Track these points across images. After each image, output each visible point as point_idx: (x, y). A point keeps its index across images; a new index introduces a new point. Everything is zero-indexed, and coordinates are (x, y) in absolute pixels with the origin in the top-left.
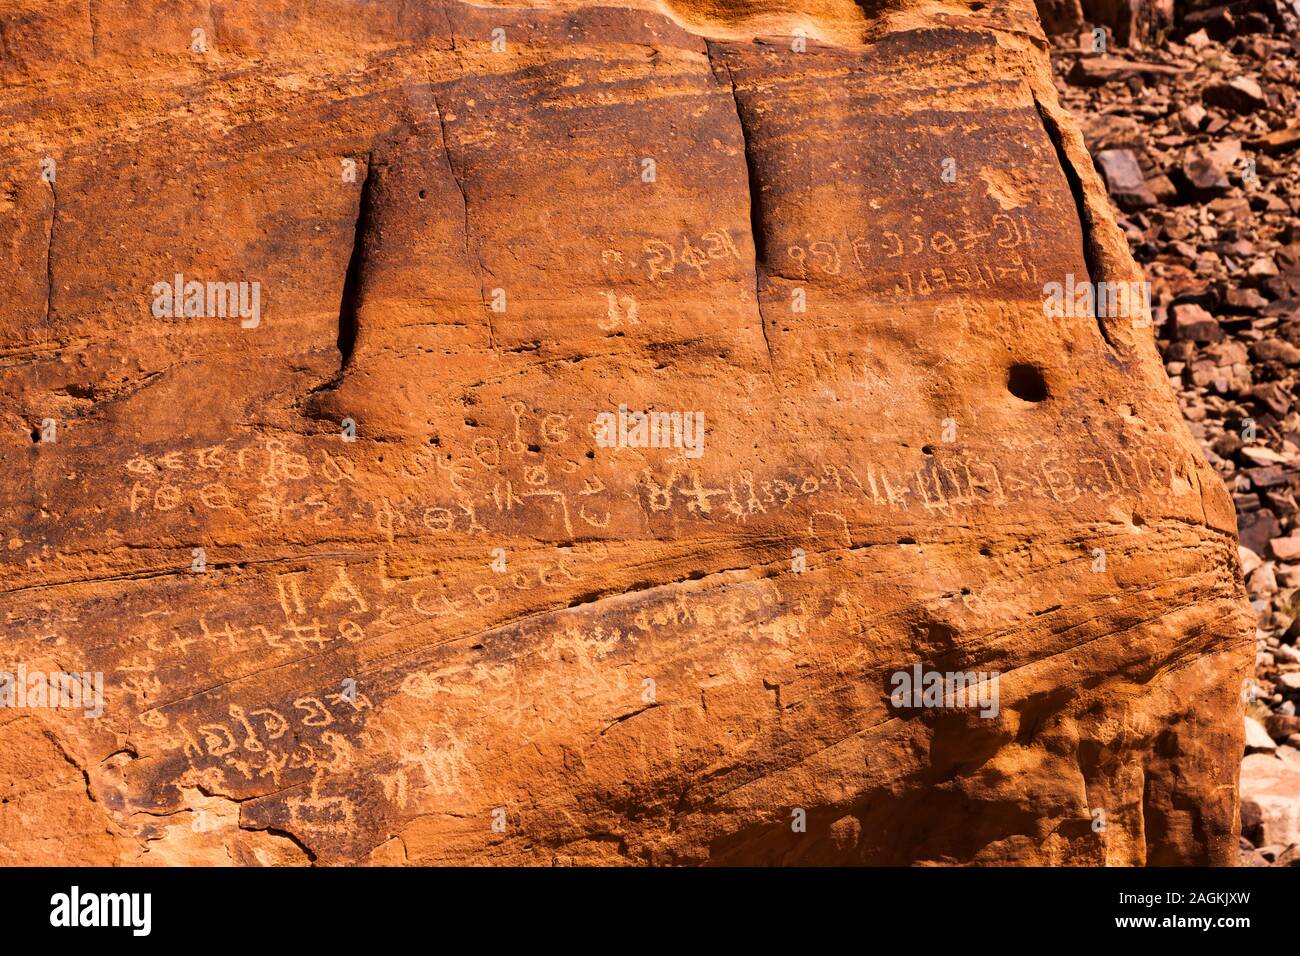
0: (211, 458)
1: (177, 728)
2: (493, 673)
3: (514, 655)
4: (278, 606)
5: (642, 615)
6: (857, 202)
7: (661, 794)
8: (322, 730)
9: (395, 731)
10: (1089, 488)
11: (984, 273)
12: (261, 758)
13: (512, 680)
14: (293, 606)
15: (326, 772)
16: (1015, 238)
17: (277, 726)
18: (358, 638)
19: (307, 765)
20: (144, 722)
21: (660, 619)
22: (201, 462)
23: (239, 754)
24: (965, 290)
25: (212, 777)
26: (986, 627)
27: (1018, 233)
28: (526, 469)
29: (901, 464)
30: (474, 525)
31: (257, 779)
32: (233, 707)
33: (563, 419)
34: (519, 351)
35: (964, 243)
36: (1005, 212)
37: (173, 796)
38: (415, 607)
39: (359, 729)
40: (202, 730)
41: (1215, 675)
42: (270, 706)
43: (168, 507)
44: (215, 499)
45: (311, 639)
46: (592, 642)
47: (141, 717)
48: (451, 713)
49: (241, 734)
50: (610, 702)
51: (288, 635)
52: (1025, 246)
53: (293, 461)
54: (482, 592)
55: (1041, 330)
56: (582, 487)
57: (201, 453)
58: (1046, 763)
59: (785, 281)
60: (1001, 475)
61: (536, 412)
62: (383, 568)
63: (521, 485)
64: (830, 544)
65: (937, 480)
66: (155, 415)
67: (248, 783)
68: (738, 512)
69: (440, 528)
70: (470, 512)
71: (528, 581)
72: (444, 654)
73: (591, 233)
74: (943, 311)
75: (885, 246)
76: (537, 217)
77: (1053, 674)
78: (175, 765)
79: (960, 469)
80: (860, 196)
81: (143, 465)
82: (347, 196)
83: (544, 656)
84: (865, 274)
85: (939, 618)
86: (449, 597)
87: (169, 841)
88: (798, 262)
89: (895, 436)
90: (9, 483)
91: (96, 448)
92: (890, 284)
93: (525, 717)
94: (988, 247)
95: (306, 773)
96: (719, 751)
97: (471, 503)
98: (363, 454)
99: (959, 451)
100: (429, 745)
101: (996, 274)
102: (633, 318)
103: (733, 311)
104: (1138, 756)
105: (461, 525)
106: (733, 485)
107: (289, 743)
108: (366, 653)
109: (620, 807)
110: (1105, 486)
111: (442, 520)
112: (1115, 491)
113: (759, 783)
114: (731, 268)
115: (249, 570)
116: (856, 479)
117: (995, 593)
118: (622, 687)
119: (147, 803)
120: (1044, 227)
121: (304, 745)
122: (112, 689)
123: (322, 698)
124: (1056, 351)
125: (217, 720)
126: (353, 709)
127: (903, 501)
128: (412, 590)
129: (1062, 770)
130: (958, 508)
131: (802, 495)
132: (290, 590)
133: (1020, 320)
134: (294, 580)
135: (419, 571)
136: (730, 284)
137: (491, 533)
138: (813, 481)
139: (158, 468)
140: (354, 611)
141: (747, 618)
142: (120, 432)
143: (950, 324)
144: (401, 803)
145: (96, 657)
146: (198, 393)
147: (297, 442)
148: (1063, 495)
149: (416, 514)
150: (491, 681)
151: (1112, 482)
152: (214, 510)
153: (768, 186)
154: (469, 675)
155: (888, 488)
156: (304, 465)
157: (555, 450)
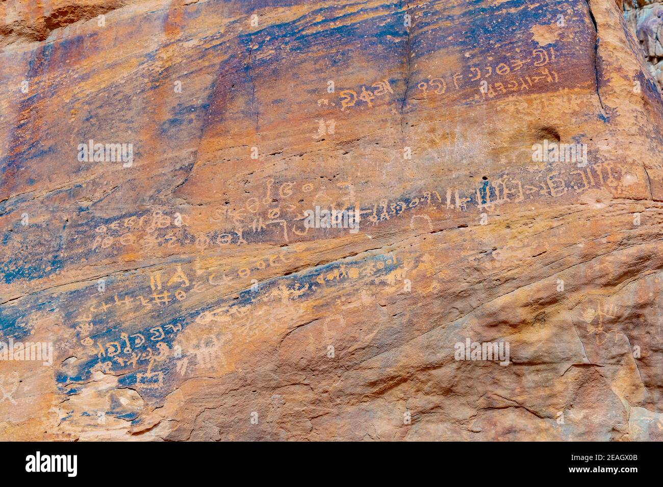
0: (130, 222)
1: (97, 345)
2: (240, 310)
3: (253, 300)
4: (149, 287)
5: (321, 276)
6: (458, 55)
7: (326, 362)
8: (157, 342)
9: (188, 339)
10: (573, 187)
11: (526, 82)
12: (129, 356)
13: (248, 313)
14: (156, 286)
15: (155, 361)
16: (545, 60)
17: (140, 341)
18: (183, 298)
19: (147, 358)
20: (83, 344)
22: (126, 225)
23: (122, 354)
24: (514, 92)
25: (107, 365)
26: (502, 266)
27: (547, 57)
28: (270, 211)
29: (469, 186)
30: (241, 240)
32: (123, 334)
33: (291, 185)
34: (274, 154)
35: (514, 67)
36: (541, 47)
37: (89, 375)
38: (211, 282)
39: (173, 340)
40: (108, 345)
42: (140, 332)
43: (107, 246)
44: (126, 240)
45: (163, 300)
46: (292, 291)
47: (82, 341)
48: (216, 330)
49: (123, 345)
50: (292, 319)
51: (152, 299)
52: (550, 64)
53: (164, 219)
54: (242, 272)
55: (559, 107)
56: (296, 216)
57: (126, 220)
58: (556, 335)
59: (415, 102)
60: (522, 186)
61: (278, 183)
62: (198, 264)
63: (265, 218)
64: (421, 231)
65: (487, 192)
66: (113, 205)
67: (122, 368)
68: (375, 220)
69: (224, 244)
70: (240, 234)
71: (264, 264)
72: (219, 303)
73: (314, 91)
74: (500, 104)
75: (470, 76)
76: (286, 89)
77: (546, 288)
78: (93, 362)
79: (501, 185)
80: (460, 51)
81: (103, 228)
82: (207, 92)
83: (265, 299)
84: (459, 91)
85: (475, 264)
86: (226, 275)
87: (81, 395)
88: (422, 91)
89: (467, 173)
90: (53, 243)
91: (87, 224)
92: (472, 94)
93: (250, 329)
94: (528, 67)
95: (147, 362)
96: (355, 340)
97: (241, 230)
98: (194, 213)
99: (502, 176)
100: (203, 345)
101: (533, 81)
102: (332, 131)
103: (385, 121)
104: (617, 328)
105: (234, 241)
106: (376, 207)
107: (144, 348)
108: (185, 305)
109: (304, 369)
110: (581, 185)
111: (225, 239)
112: (587, 187)
113: (386, 355)
114: (387, 99)
115: (139, 272)
116: (439, 197)
117: (511, 248)
118: (301, 311)
119: (77, 379)
120: (564, 52)
121: (148, 349)
122: (72, 330)
123: (163, 327)
124: (568, 117)
125: (115, 340)
126: (173, 331)
127: (465, 205)
128: (210, 274)
129: (566, 337)
130: (496, 205)
131: (408, 209)
132: (156, 279)
133: (546, 103)
134: (158, 274)
135: (214, 265)
136: (386, 107)
137: (248, 243)
138: (417, 200)
139: (108, 229)
140: (183, 286)
141: (376, 273)
142: (98, 214)
143: (503, 110)
144: (183, 373)
145: (69, 316)
146: (131, 193)
147: (168, 210)
148: (557, 192)
149: (214, 237)
150: (237, 313)
151: (585, 183)
152: (125, 246)
153: (414, 55)
154: (228, 311)
155: (457, 200)
156: (168, 221)
157: (285, 200)
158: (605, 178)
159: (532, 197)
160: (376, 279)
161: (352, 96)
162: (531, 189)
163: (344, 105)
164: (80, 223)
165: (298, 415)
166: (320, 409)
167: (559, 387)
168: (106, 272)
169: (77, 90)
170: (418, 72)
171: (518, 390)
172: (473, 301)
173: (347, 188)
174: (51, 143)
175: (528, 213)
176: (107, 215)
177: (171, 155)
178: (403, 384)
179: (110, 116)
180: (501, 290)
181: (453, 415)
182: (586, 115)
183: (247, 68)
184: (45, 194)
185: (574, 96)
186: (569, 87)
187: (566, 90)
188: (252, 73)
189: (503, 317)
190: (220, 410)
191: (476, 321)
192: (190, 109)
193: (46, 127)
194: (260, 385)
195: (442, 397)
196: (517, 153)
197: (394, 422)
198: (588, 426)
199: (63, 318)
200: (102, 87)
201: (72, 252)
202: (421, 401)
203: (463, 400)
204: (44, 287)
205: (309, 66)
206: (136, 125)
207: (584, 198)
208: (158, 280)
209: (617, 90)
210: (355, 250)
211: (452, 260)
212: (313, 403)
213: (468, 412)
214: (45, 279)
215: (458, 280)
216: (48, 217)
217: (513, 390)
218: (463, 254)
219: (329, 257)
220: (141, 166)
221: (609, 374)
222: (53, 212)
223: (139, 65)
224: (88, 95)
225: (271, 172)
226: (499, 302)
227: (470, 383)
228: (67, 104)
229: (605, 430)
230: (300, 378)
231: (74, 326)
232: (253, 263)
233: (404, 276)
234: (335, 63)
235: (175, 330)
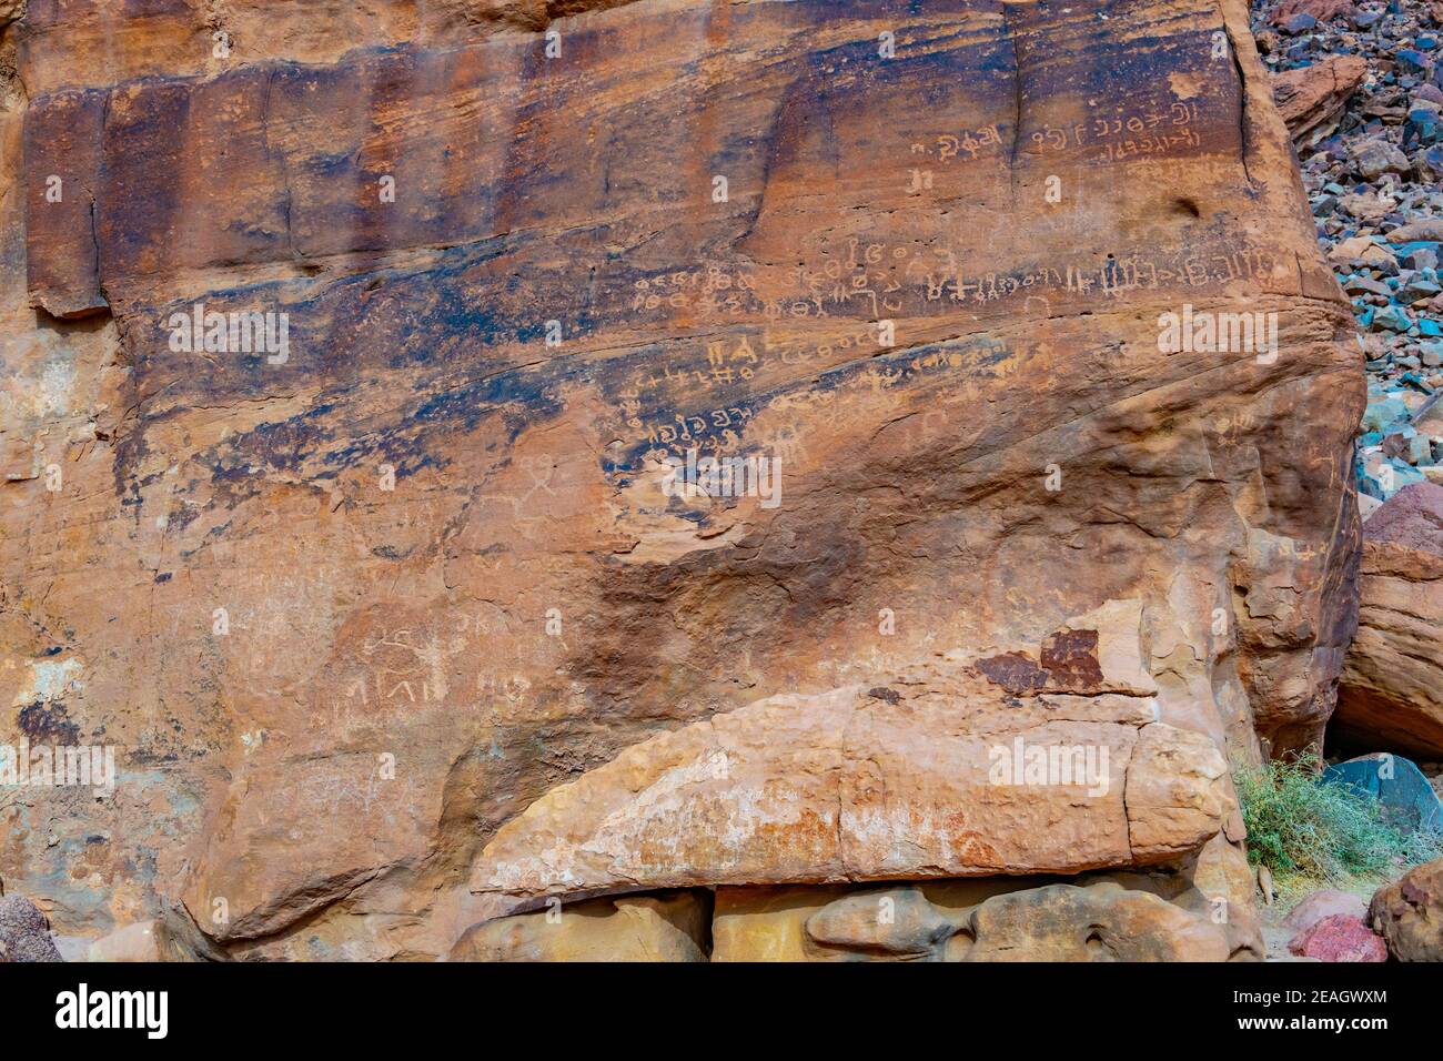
0: (679, 278)
1: (647, 428)
2: (822, 396)
3: (837, 386)
4: (708, 360)
5: (917, 361)
6: (1082, 102)
7: (922, 463)
8: (723, 428)
9: (762, 428)
10: (1216, 276)
11: (1162, 142)
12: (688, 443)
13: (832, 400)
14: (716, 360)
16: (1185, 118)
17: (700, 426)
18: (750, 377)
19: (712, 447)
20: (629, 425)
21: (928, 363)
22: (674, 281)
23: (679, 441)
24: (1147, 153)
25: (662, 453)
26: (1131, 364)
27: (1188, 114)
28: (855, 278)
29: (1092, 264)
32: (678, 416)
33: (880, 247)
34: (858, 208)
35: (1149, 124)
36: (1181, 101)
37: (640, 464)
38: (784, 359)
39: (742, 428)
40: (660, 429)
41: (1313, 389)
42: (699, 415)
43: (653, 307)
44: (677, 302)
45: (725, 378)
46: (884, 377)
47: (628, 422)
48: (795, 418)
49: (680, 430)
50: (886, 412)
51: (713, 376)
52: (1191, 122)
53: (723, 278)
54: (822, 350)
55: (1199, 176)
56: (887, 287)
57: (674, 276)
58: (1182, 445)
59: (1028, 156)
60: (1156, 270)
61: (863, 244)
62: (767, 337)
63: (850, 287)
64: (1037, 316)
65: (1115, 275)
66: (654, 255)
67: (680, 457)
68: (981, 298)
69: (800, 314)
71: (849, 343)
72: (796, 386)
73: (906, 134)
74: (1131, 168)
75: (1096, 129)
76: (873, 127)
77: (1179, 392)
78: (644, 447)
79: (1130, 267)
80: (1084, 98)
81: (643, 284)
82: (769, 123)
83: (853, 386)
84: (1081, 147)
85: (1102, 360)
86: (803, 353)
87: (634, 488)
88: (1037, 143)
89: (1090, 248)
90: (578, 296)
91: (621, 276)
92: (1097, 153)
93: (836, 421)
94: (1165, 126)
95: (711, 452)
96: (957, 439)
97: (820, 299)
98: (761, 273)
99: (1131, 256)
100: (779, 436)
101: (1171, 142)
102: (929, 185)
103: (992, 177)
104: (1250, 441)
105: (812, 312)
106: (981, 282)
107: (706, 435)
108: (754, 386)
109: (896, 471)
110: (1226, 274)
111: (801, 309)
112: (1232, 277)
113: (987, 457)
114: (995, 150)
115: (694, 341)
116: (1058, 276)
117: (1142, 343)
118: (897, 403)
119: (626, 467)
120: (1208, 109)
121: (712, 437)
122: (615, 407)
123: (727, 411)
124: (1209, 188)
125: (669, 423)
126: (741, 417)
127: (1089, 288)
128: (783, 349)
129: (1194, 449)
130: (1125, 291)
131: (1022, 288)
132: (715, 351)
133: (1185, 170)
134: (718, 346)
135: (787, 339)
136: (993, 159)
137: (830, 316)
138: (1031, 278)
139: (651, 285)
140: (749, 362)
141: (981, 362)
142: (635, 265)
143: (1135, 176)
145: (609, 390)
146: (677, 242)
147: (726, 267)
148: (1196, 281)
149: (787, 306)
150: (819, 400)
151: (1231, 272)
152: (676, 308)
153: (1026, 96)
154: (808, 397)
155: (1080, 281)
156: (728, 281)
157: (873, 266)
158: (1254, 268)
159: (1167, 284)
160: (983, 369)
161: (953, 143)
162: (1166, 275)
163: (944, 154)
164: (611, 273)
165: (883, 521)
166: (908, 516)
167: (1178, 504)
168: (653, 339)
169: (593, 102)
170: (1032, 119)
171: (1130, 504)
172: (1093, 402)
173: (947, 256)
174: (564, 167)
175: (1163, 303)
176: (648, 266)
178: (1003, 491)
179: (644, 141)
180: (1128, 391)
181: (1052, 528)
182: (1230, 188)
183: (823, 97)
184: (559, 232)
185: (1216, 164)
186: (1211, 153)
187: (1208, 156)
188: (828, 104)
189: (1127, 422)
190: (798, 514)
191: (1094, 424)
192: (748, 141)
193: (555, 147)
194: (845, 487)
195: (1044, 508)
196: (1149, 228)
197: (987, 534)
198: (1204, 548)
199: (602, 392)
200: (628, 101)
201: (606, 310)
202: (1018, 511)
203: (1066, 512)
204: (573, 351)
205: (901, 101)
206: (677, 155)
207: (1229, 290)
208: (718, 352)
209: (1266, 159)
210: (957, 332)
211: (1073, 353)
212: (900, 508)
213: (1072, 526)
214: (573, 342)
215: (1078, 377)
216: (566, 262)
217: (1126, 504)
218: (1087, 347)
219: (925, 338)
221: (1233, 491)
222: (573, 256)
223: (677, 79)
224: (609, 111)
225: (854, 230)
226: (1125, 405)
227: (1078, 493)
228: (581, 119)
229: (1222, 553)
230: (892, 479)
231: (617, 403)
232: (836, 340)
233: (1015, 368)
234: (931, 99)
235: (744, 415)
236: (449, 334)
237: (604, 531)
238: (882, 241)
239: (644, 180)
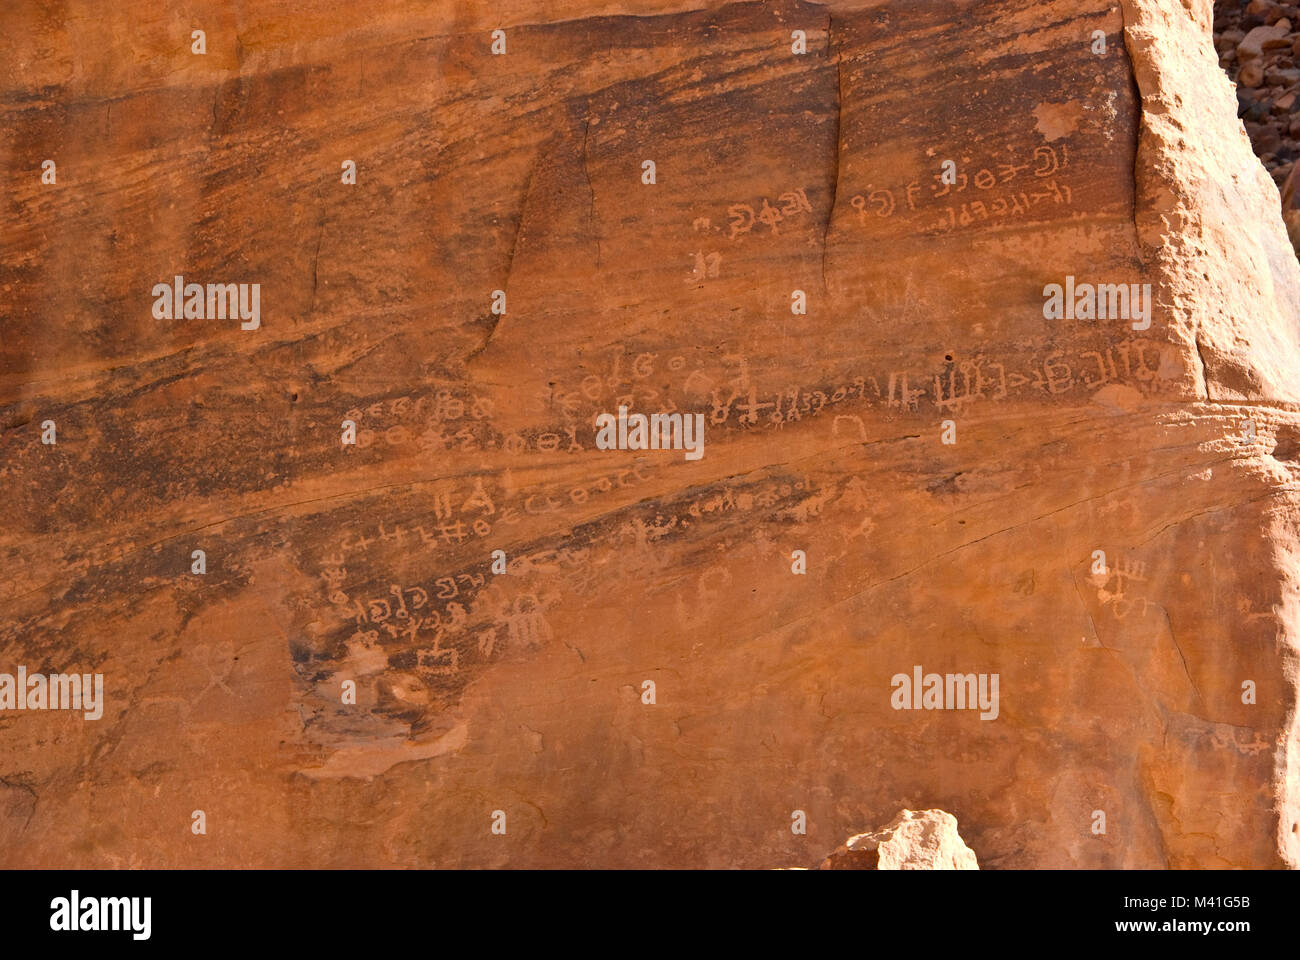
0: (400, 406)
1: (354, 603)
2: (572, 555)
3: (593, 541)
4: (433, 513)
5: (696, 506)
6: (915, 153)
8: (448, 601)
9: (495, 600)
10: (1083, 379)
11: (1021, 202)
12: (404, 622)
13: (585, 560)
14: (443, 511)
15: (445, 631)
16: (1052, 166)
17: (421, 599)
18: (486, 533)
19: (433, 627)
20: (331, 600)
21: (709, 507)
22: (393, 410)
23: (392, 620)
24: (1000, 217)
25: (371, 636)
26: (968, 501)
27: (1055, 161)
28: (619, 399)
29: (924, 369)
30: (574, 444)
31: (400, 638)
32: (394, 587)
33: (651, 357)
34: (624, 307)
35: (1003, 177)
36: (1049, 144)
37: (343, 652)
38: (528, 508)
39: (472, 600)
40: (371, 603)
42: (419, 585)
43: (365, 445)
44: (395, 437)
45: (454, 535)
46: (652, 527)
47: (330, 597)
48: (537, 585)
49: (395, 604)
50: (652, 573)
51: (437, 534)
52: (1060, 172)
53: (453, 404)
54: (575, 494)
55: (1070, 243)
56: (659, 410)
57: (394, 403)
59: (845, 226)
60: (1006, 374)
61: (631, 354)
62: (508, 479)
64: (848, 441)
65: (953, 382)
66: (371, 376)
67: (393, 640)
68: (778, 420)
69: (547, 449)
70: (572, 435)
71: (609, 484)
72: (538, 545)
73: (687, 205)
74: (978, 238)
75: (934, 187)
76: (644, 199)
78: (349, 629)
79: (973, 371)
80: (920, 146)
81: (356, 414)
82: (515, 194)
83: (612, 540)
84: (914, 213)
86: (552, 499)
87: (333, 682)
88: (857, 211)
89: (922, 347)
90: (274, 432)
91: (329, 404)
92: (935, 219)
93: (589, 586)
94: (1024, 179)
95: (432, 633)
96: (746, 605)
97: (574, 428)
99: (975, 355)
100: (517, 609)
101: (1031, 200)
102: (714, 272)
103: (798, 258)
105: (563, 446)
106: (780, 399)
107: (426, 611)
108: (489, 544)
109: (668, 648)
110: (1097, 376)
111: (550, 442)
112: (1104, 379)
114: (802, 221)
115: (416, 488)
116: (877, 387)
117: (984, 472)
118: (666, 560)
120: (1084, 152)
121: (434, 612)
122: (314, 578)
123: (455, 578)
125: (381, 597)
126: (472, 585)
127: (916, 402)
128: (527, 496)
131: (829, 405)
132: (443, 501)
133: (1051, 236)
134: (446, 493)
135: (532, 481)
136: (800, 234)
137: (586, 450)
138: (843, 391)
139: (366, 416)
140: (485, 513)
141: (778, 502)
142: (346, 389)
143: (983, 249)
144: (488, 653)
145: (307, 556)
146: (400, 357)
147: (459, 390)
148: (1058, 386)
149: (533, 438)
150: (570, 562)
151: (1103, 370)
152: (392, 446)
153: (846, 146)
154: (554, 557)
155: (905, 392)
156: (461, 407)
157: (641, 382)
158: (1134, 367)
159: (1019, 393)
160: (779, 513)
161: (747, 215)
162: (1018, 380)
163: (735, 230)
164: (317, 401)
169: (300, 168)
170: (852, 177)
173: (737, 365)
174: (262, 257)
176: (362, 390)
177: (461, 297)
179: (360, 222)
180: (967, 535)
182: (1113, 258)
183: (582, 159)
185: (1094, 226)
186: (1088, 212)
187: (1084, 215)
188: (590, 169)
191: (928, 580)
192: (489, 220)
193: (250, 230)
199: (299, 557)
201: (309, 451)
204: (265, 506)
206: (402, 240)
207: (1100, 397)
208: (446, 502)
209: (1164, 216)
210: (749, 466)
212: (681, 697)
214: (266, 492)
216: (262, 386)
220: (413, 312)
222: (271, 378)
223: (404, 135)
224: (319, 180)
225: (620, 336)
228: (284, 191)
230: (663, 660)
231: (316, 572)
232: (593, 480)
233: (820, 510)
234: (721, 158)
235: (475, 583)
236: (109, 487)
237: (289, 740)
238: (654, 349)
239: (362, 274)
